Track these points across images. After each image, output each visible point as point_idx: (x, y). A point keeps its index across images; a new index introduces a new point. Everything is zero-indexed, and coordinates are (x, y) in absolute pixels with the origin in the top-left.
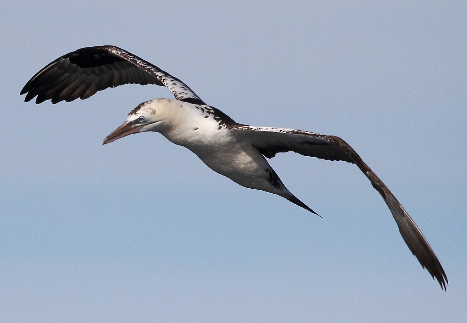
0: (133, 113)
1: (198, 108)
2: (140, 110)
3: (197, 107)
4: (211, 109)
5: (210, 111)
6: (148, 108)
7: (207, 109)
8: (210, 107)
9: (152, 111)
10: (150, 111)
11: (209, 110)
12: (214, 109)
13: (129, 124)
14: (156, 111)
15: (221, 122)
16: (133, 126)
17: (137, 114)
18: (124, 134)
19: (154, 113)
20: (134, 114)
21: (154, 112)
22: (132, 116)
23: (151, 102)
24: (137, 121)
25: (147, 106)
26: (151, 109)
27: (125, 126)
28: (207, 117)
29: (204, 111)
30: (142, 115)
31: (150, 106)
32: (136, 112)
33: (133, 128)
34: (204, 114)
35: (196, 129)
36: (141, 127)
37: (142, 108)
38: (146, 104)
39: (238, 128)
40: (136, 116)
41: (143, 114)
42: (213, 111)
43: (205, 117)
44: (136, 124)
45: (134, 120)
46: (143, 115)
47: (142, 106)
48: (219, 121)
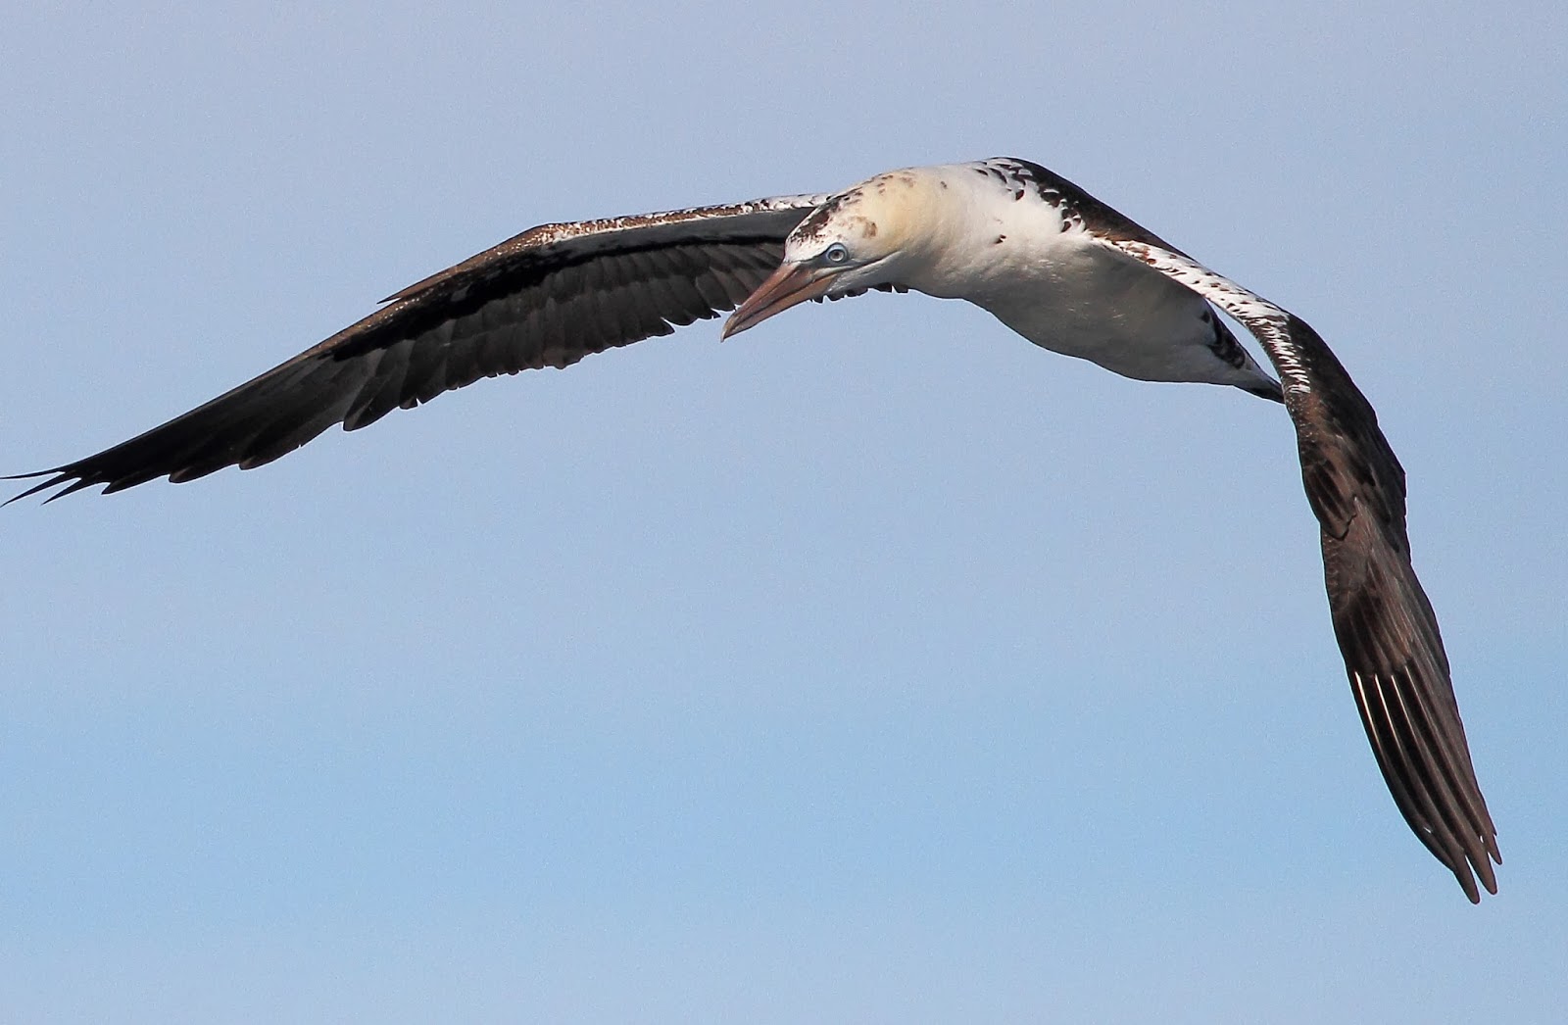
0: (807, 236)
1: (986, 174)
2: (830, 224)
3: (980, 171)
4: (1020, 168)
5: (1020, 173)
6: (852, 218)
7: (1010, 169)
8: (1013, 160)
9: (867, 229)
10: (860, 227)
11: (1017, 169)
12: (1027, 165)
13: (798, 268)
14: (877, 225)
15: (1066, 208)
16: (810, 276)
17: (821, 239)
18: (782, 304)
19: (873, 233)
20: (810, 237)
21: (871, 230)
22: (804, 244)
23: (859, 198)
24: (820, 261)
25: (848, 210)
26: (860, 219)
27: (785, 279)
28: (1020, 195)
29: (1003, 178)
30: (836, 241)
31: (857, 210)
32: (816, 232)
33: (811, 282)
34: (1007, 187)
35: (1000, 241)
36: (833, 276)
37: (835, 218)
38: (845, 205)
39: (1114, 244)
40: (818, 246)
41: (839, 236)
42: (1029, 173)
43: (1015, 196)
44: (819, 268)
45: (811, 257)
46: (841, 241)
47: (834, 211)
48: (1060, 205)
